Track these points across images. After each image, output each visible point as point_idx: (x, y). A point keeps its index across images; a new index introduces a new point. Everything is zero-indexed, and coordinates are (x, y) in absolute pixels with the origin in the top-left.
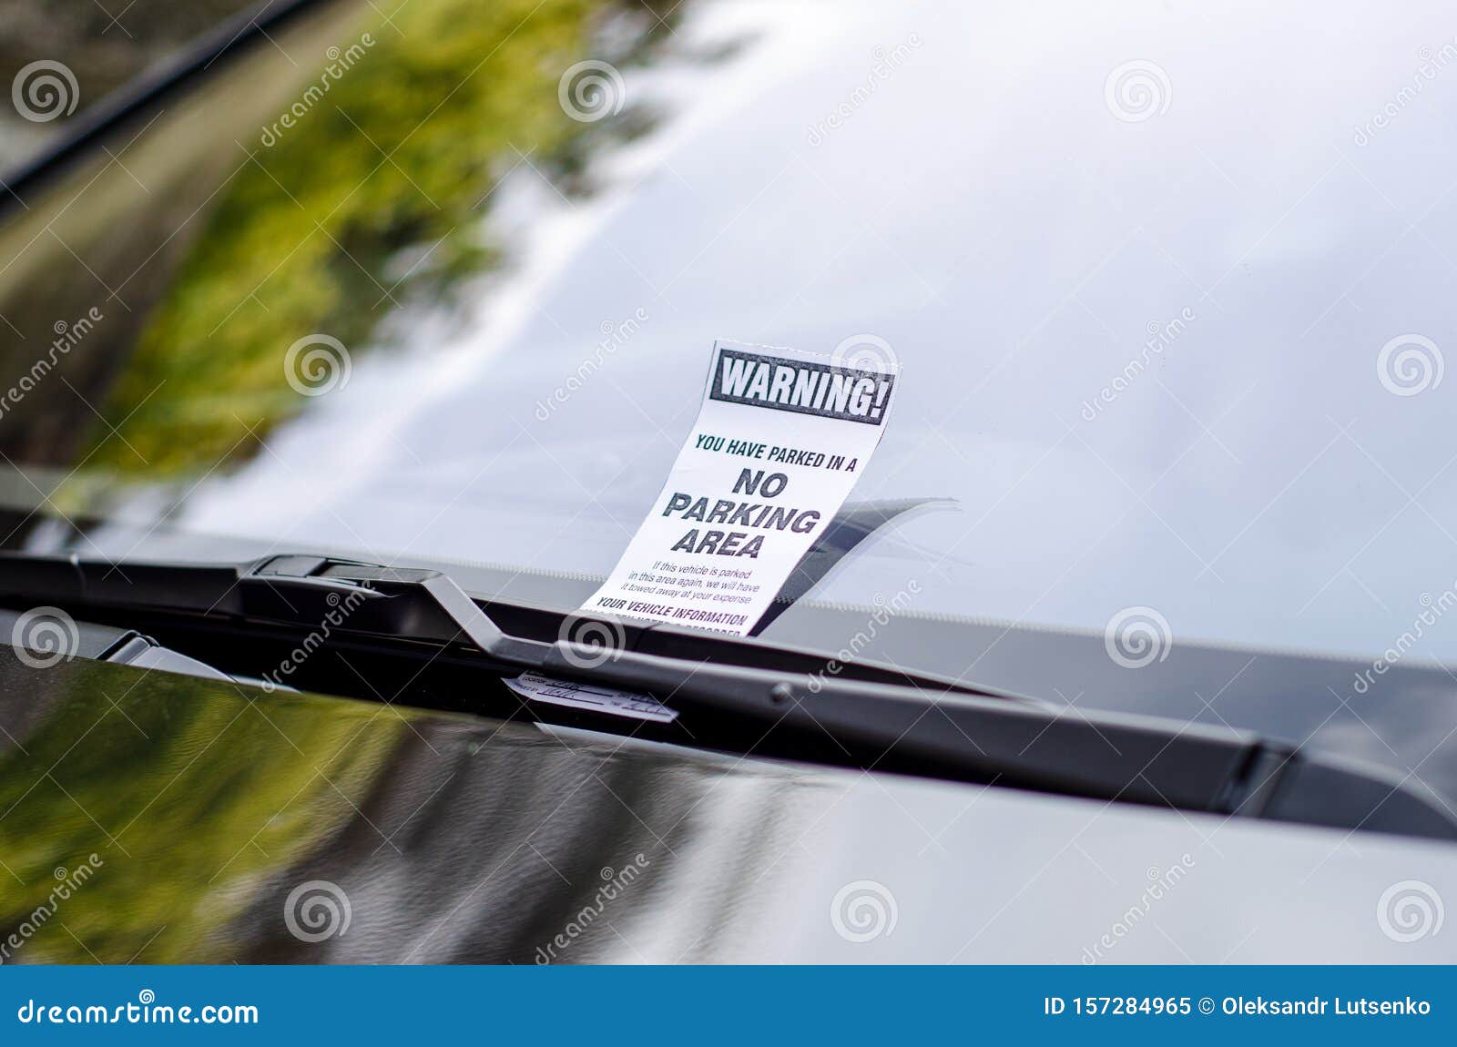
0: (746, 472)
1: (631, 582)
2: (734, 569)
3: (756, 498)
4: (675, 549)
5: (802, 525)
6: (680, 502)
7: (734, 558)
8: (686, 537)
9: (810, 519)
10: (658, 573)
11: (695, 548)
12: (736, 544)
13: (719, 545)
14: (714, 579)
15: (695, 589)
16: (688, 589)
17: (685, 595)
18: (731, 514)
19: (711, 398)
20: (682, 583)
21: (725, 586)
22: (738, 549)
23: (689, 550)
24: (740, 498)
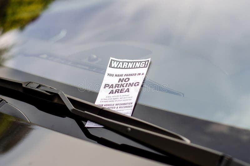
0: (120, 79)
1: (102, 101)
2: (125, 95)
3: (124, 82)
4: (109, 94)
5: (136, 85)
6: (107, 86)
7: (124, 93)
8: (111, 91)
9: (137, 83)
10: (107, 98)
11: (114, 93)
12: (123, 91)
13: (119, 91)
14: (121, 97)
15: (117, 100)
16: (116, 100)
17: (116, 101)
18: (119, 86)
19: (109, 67)
20: (114, 99)
21: (124, 98)
22: (124, 91)
23: (113, 93)
24: (120, 83)
